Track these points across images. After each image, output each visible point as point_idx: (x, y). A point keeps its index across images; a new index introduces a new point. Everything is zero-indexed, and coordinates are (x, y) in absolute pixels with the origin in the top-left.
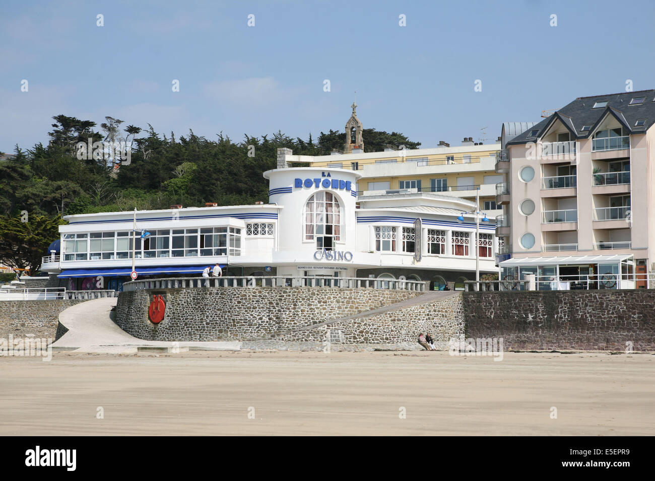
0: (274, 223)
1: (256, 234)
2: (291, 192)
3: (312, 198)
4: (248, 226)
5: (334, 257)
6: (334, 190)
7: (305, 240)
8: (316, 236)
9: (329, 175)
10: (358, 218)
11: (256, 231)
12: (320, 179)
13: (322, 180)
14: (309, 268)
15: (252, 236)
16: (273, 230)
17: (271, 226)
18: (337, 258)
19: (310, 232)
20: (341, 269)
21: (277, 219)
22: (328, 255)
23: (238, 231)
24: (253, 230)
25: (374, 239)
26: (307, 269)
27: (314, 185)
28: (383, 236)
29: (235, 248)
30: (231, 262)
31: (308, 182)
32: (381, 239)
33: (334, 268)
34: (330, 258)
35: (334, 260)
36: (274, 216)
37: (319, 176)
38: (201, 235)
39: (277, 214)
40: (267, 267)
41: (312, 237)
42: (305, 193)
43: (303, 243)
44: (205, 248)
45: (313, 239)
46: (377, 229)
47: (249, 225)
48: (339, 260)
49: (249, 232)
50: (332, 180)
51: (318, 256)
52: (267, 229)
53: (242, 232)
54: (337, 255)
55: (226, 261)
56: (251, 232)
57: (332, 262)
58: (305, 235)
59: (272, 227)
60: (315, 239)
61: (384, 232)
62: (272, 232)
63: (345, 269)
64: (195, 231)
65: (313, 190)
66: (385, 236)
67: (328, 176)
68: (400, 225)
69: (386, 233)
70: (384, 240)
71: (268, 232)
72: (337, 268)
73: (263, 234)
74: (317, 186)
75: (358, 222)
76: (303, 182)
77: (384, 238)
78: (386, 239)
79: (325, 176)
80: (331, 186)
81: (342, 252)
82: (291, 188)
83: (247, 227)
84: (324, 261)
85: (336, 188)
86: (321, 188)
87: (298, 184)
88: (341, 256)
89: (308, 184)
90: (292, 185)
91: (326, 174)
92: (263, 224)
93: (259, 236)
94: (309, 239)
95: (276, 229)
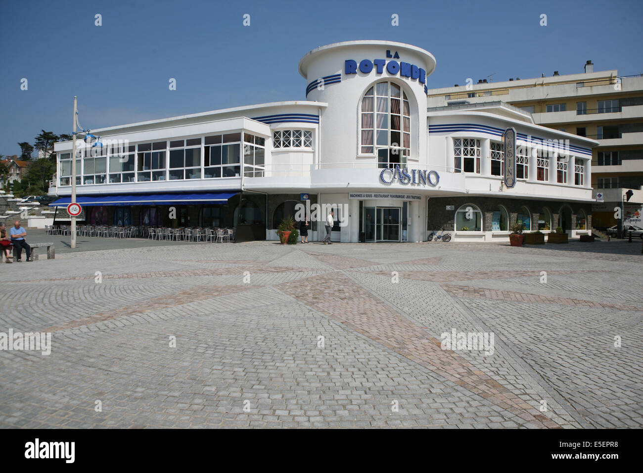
0: (314, 129)
1: (287, 146)
2: (340, 81)
3: (370, 91)
4: (276, 134)
5: (411, 179)
6: (404, 79)
7: (360, 154)
8: (377, 147)
9: (397, 56)
10: (430, 126)
11: (287, 141)
12: (385, 61)
13: (387, 62)
14: (367, 196)
15: (282, 148)
16: (311, 139)
17: (309, 133)
18: (417, 181)
19: (368, 141)
20: (414, 197)
21: (318, 123)
22: (402, 175)
23: (261, 141)
24: (282, 139)
25: (452, 156)
26: (365, 198)
27: (374, 70)
28: (464, 152)
29: (255, 166)
30: (246, 187)
31: (366, 65)
32: (463, 157)
33: (403, 197)
34: (406, 181)
35: (412, 184)
36: (314, 118)
37: (382, 56)
38: (205, 147)
39: (318, 116)
40: (303, 194)
41: (370, 150)
42: (360, 83)
43: (358, 158)
44: (211, 166)
45: (372, 152)
46: (457, 141)
47: (277, 132)
48: (418, 184)
49: (277, 144)
50: (401, 63)
51: (387, 177)
52: (303, 139)
53: (266, 142)
54: (417, 176)
55: (240, 185)
56: (280, 144)
57: (409, 187)
58: (360, 146)
59: (310, 135)
60: (376, 152)
61: (466, 146)
62: (310, 143)
63: (419, 198)
64: (198, 141)
65: (373, 77)
66: (467, 152)
67: (394, 57)
68: (488, 137)
69: (469, 148)
70: (466, 157)
71: (305, 143)
72: (408, 197)
73: (297, 146)
74: (379, 72)
75: (430, 132)
76: (358, 65)
77: (466, 155)
78: (469, 156)
79: (391, 57)
80: (399, 73)
81: (425, 171)
82: (340, 75)
83: (275, 136)
84: (396, 185)
85: (407, 77)
86: (385, 75)
87: (350, 68)
88: (424, 177)
89: (366, 68)
90: (341, 71)
91: (393, 54)
92: (297, 131)
93: (292, 148)
94: (367, 152)
95: (317, 137)
